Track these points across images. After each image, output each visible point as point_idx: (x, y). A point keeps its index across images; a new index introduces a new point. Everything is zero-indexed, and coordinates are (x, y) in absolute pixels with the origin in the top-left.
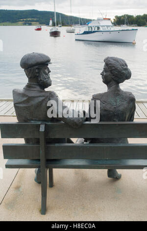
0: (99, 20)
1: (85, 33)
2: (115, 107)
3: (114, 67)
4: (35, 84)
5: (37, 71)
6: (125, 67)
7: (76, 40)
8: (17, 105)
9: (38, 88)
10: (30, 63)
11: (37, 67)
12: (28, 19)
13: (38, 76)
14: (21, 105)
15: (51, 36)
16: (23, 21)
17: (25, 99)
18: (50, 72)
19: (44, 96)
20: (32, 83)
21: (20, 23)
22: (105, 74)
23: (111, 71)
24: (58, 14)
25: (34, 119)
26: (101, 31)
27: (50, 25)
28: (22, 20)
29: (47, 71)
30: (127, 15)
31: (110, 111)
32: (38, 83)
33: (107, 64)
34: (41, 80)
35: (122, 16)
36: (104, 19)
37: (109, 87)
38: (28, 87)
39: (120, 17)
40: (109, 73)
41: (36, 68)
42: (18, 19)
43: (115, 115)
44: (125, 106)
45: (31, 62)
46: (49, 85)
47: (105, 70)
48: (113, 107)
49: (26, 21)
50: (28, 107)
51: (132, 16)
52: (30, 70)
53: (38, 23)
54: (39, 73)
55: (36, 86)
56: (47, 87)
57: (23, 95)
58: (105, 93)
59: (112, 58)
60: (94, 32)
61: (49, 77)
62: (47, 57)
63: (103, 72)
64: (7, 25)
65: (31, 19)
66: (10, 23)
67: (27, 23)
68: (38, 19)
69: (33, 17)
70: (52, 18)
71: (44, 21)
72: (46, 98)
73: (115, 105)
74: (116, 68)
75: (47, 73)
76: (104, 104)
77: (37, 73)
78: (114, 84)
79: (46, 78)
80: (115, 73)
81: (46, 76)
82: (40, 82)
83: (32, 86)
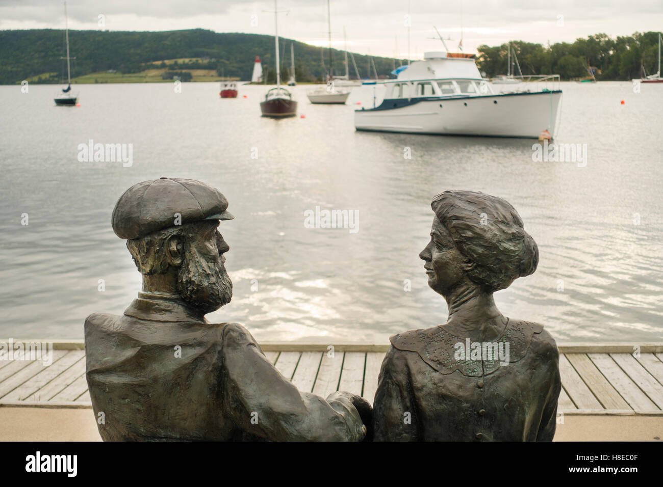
0: (432, 59)
1: (389, 105)
2: (481, 381)
3: (469, 228)
4: (167, 295)
5: (174, 247)
6: (514, 229)
7: (359, 130)
8: (100, 378)
9: (179, 312)
10: (149, 217)
11: (174, 232)
12: (180, 61)
13: (179, 267)
14: (114, 379)
15: (264, 116)
16: (163, 66)
17: (129, 353)
18: (226, 249)
19: (200, 344)
20: (157, 294)
21: (153, 73)
22: (436, 255)
23: (459, 245)
24: (286, 44)
26: (438, 99)
27: (255, 79)
28: (159, 63)
29: (212, 247)
30: (521, 44)
31: (459, 400)
33: (443, 219)
34: (190, 282)
35: (504, 47)
36: (450, 55)
38: (143, 307)
39: (497, 50)
40: (451, 254)
41: (173, 238)
42: (147, 60)
43: (479, 415)
44: (520, 378)
45: (153, 213)
46: (220, 299)
47: (437, 241)
48: (471, 385)
49: (172, 67)
50: (139, 386)
51: (539, 46)
52: (150, 244)
53: (213, 72)
54: (181, 253)
56: (213, 307)
57: (124, 339)
58: (440, 328)
59: (461, 195)
60: (414, 101)
61: (223, 271)
62: (214, 194)
63: (428, 250)
64: (106, 82)
65: (190, 61)
66: (119, 75)
67: (176, 74)
68: (213, 60)
69: (197, 55)
70: (261, 55)
71: (233, 67)
72: (207, 352)
73: (482, 376)
74: (478, 234)
75: (213, 254)
76: (436, 371)
77: (174, 254)
78: (471, 294)
79: (208, 275)
80: (474, 251)
81: (211, 265)
82: (187, 288)
83: (157, 304)
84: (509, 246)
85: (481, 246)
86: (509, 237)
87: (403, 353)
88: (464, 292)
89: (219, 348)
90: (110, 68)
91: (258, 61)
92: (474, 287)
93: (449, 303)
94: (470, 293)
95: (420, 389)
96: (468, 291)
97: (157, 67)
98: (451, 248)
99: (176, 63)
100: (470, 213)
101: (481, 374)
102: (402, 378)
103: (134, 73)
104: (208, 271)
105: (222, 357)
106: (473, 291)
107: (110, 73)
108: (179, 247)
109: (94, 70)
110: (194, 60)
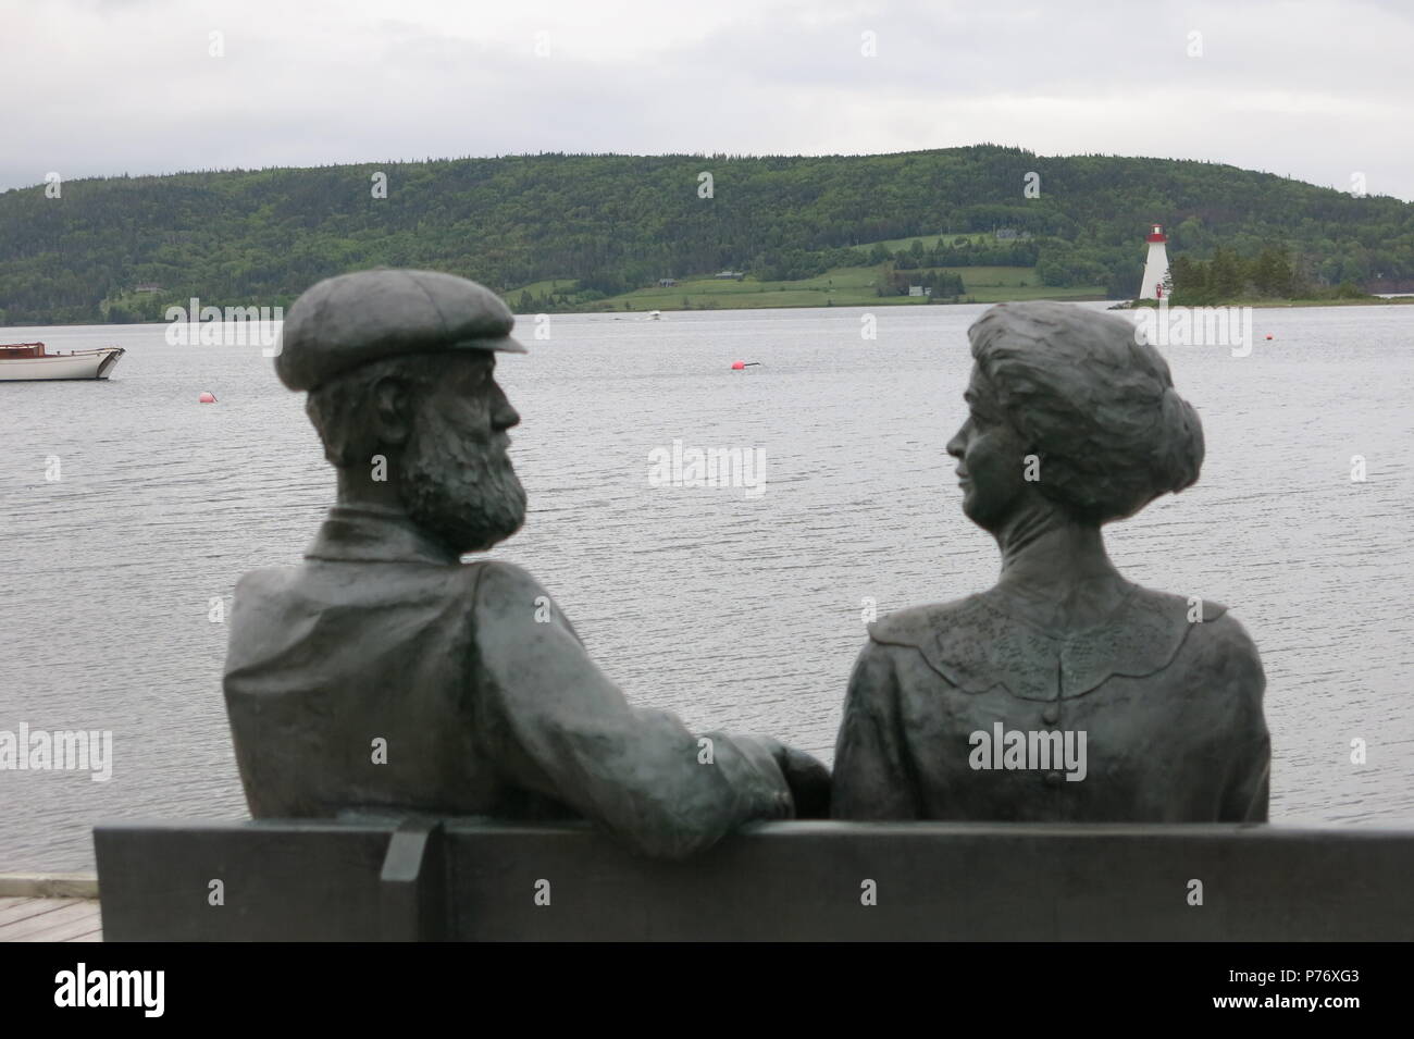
2: (1053, 711)
4: (377, 508)
5: (387, 403)
8: (247, 686)
9: (401, 542)
10: (335, 340)
11: (387, 369)
12: (930, 243)
14: (272, 686)
16: (879, 258)
17: (301, 629)
18: (514, 420)
19: (432, 601)
21: (839, 277)
22: (975, 441)
25: (360, 793)
27: (1147, 291)
28: (866, 249)
32: (404, 502)
34: (423, 478)
37: (1013, 545)
41: (386, 381)
43: (1047, 785)
44: (1153, 711)
48: (1031, 718)
49: (904, 262)
52: (341, 396)
53: (1029, 276)
54: (403, 417)
55: (387, 528)
61: (500, 464)
64: (712, 307)
65: (958, 242)
66: (751, 283)
67: (917, 281)
68: (1026, 237)
69: (980, 224)
70: (1169, 222)
71: (1087, 258)
72: (445, 617)
73: (1055, 701)
74: (1044, 386)
75: (476, 425)
76: (953, 686)
77: (390, 419)
78: (1043, 525)
79: (461, 466)
80: (1036, 424)
81: (470, 446)
82: (417, 491)
83: (358, 527)
84: (1119, 416)
85: (1051, 412)
86: (1118, 394)
87: (890, 650)
88: (1029, 519)
89: (467, 606)
90: (723, 266)
91: (1157, 238)
92: (1048, 508)
93: (1001, 545)
94: (1040, 521)
95: (918, 726)
96: (1036, 518)
97: (861, 262)
98: (999, 423)
99: (917, 248)
100: (1032, 343)
101: (1053, 695)
102: (881, 704)
103: (794, 278)
104: (462, 458)
105: (472, 626)
106: (1047, 516)
107: (725, 280)
108: (401, 404)
109: (681, 273)
110: (975, 239)
